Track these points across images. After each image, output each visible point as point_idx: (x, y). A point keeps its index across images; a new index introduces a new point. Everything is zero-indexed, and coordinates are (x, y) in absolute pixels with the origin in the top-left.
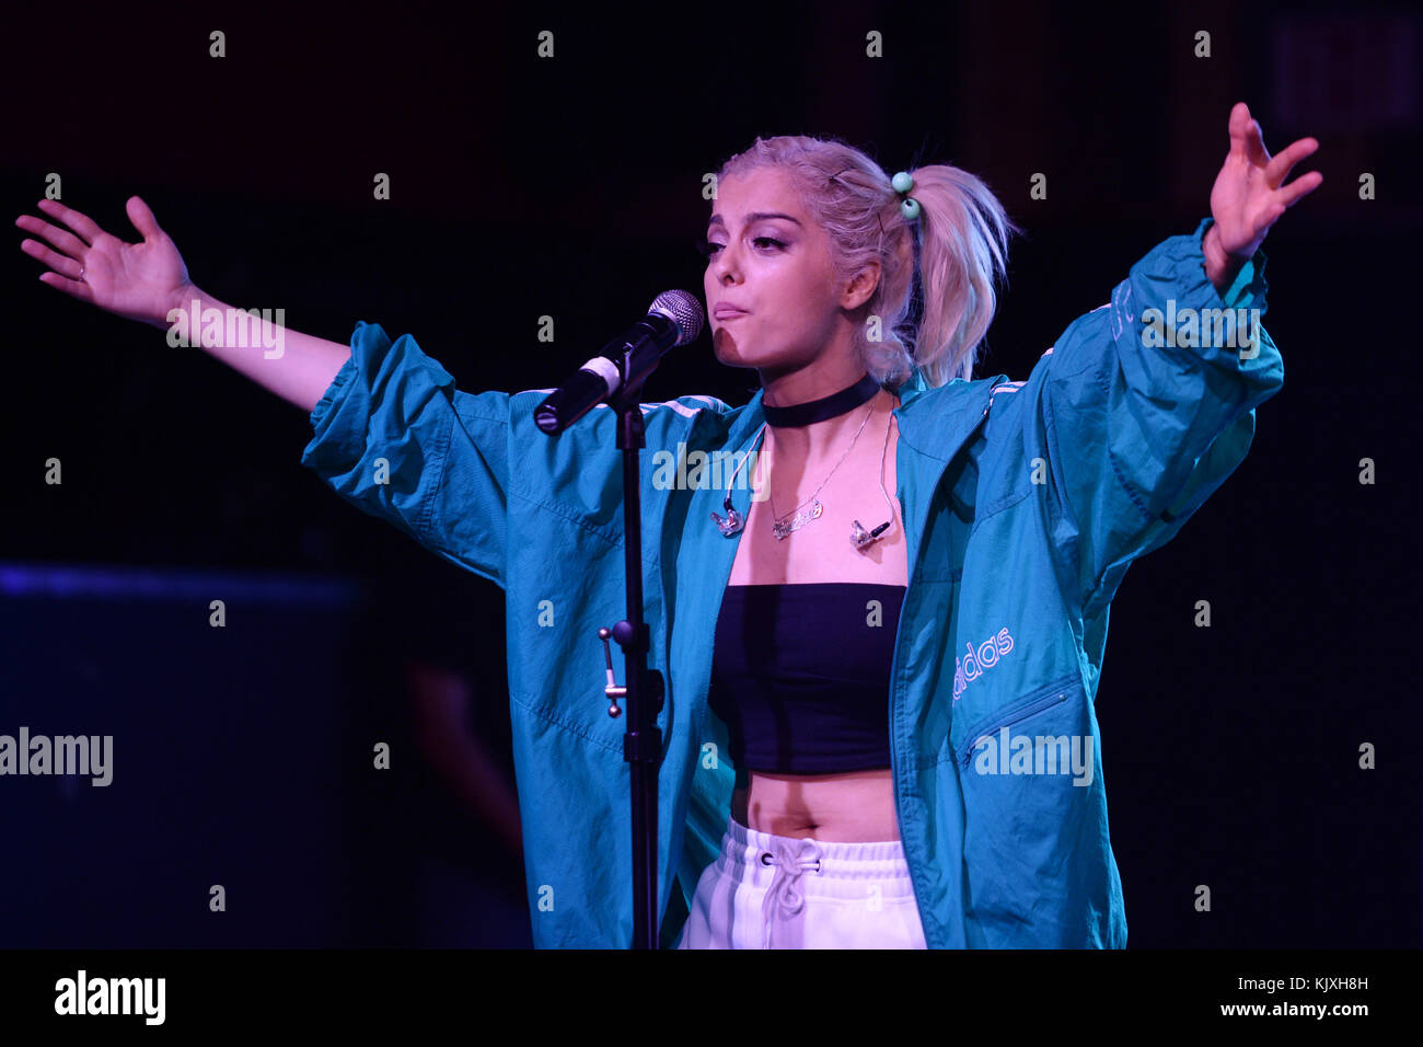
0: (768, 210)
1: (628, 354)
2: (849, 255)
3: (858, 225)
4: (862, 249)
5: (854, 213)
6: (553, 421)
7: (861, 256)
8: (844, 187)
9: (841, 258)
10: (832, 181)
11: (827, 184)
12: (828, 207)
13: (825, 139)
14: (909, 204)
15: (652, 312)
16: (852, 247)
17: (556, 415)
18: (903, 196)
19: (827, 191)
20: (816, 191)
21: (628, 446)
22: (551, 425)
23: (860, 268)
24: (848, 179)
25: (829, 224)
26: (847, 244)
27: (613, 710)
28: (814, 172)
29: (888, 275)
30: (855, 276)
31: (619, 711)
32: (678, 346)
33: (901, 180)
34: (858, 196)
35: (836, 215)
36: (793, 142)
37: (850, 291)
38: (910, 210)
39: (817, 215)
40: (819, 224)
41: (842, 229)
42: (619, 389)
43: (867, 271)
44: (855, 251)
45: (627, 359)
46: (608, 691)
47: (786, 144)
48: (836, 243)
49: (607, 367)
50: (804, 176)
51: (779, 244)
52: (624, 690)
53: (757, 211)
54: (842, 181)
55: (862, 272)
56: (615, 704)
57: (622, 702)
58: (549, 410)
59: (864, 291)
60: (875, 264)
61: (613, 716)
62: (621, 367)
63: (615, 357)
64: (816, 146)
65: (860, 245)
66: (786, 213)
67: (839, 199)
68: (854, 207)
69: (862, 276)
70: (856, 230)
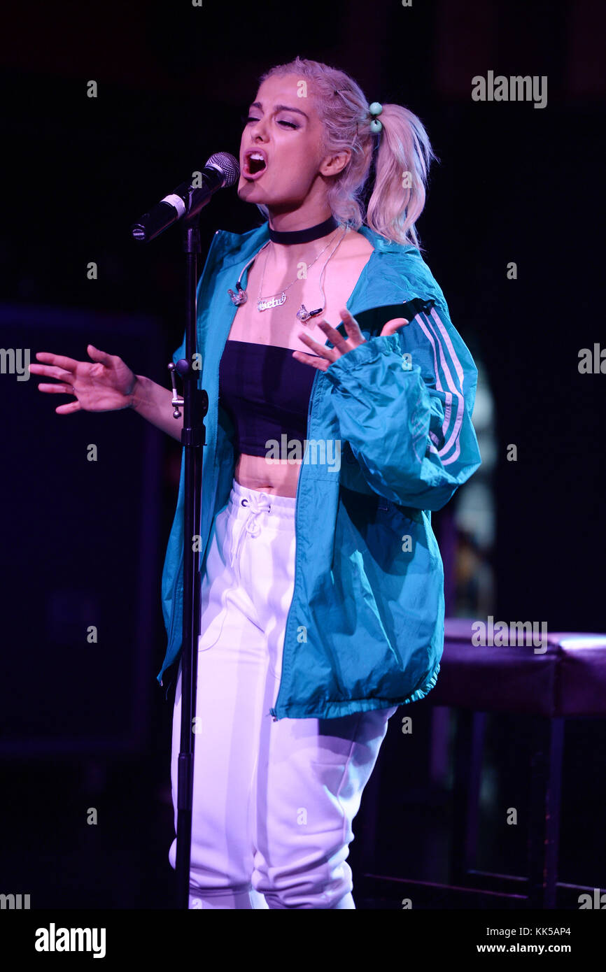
0: (289, 105)
1: (191, 193)
2: (334, 142)
3: (344, 125)
4: (342, 141)
5: (343, 117)
6: (143, 234)
7: (341, 144)
8: (342, 99)
9: (329, 144)
10: (336, 93)
11: (332, 94)
12: (329, 109)
13: (337, 69)
14: (376, 123)
15: (208, 166)
16: (337, 138)
17: (144, 231)
18: (374, 117)
19: (331, 99)
20: (324, 97)
22: (142, 236)
23: (339, 152)
24: (345, 95)
25: (327, 121)
26: (335, 135)
27: (176, 413)
28: (326, 85)
29: (354, 161)
30: (334, 157)
31: (180, 415)
32: (223, 188)
33: (376, 107)
34: (349, 107)
35: (332, 116)
36: (317, 65)
37: (329, 165)
38: (376, 127)
39: (320, 113)
40: (321, 119)
41: (334, 125)
42: (185, 215)
43: (343, 155)
44: (338, 141)
45: (191, 197)
46: (173, 402)
47: (313, 65)
48: (328, 133)
49: (178, 201)
50: (319, 86)
51: (294, 126)
52: (182, 402)
53: (284, 105)
54: (342, 95)
55: (339, 155)
56: (177, 409)
57: (181, 409)
58: (140, 227)
59: (338, 167)
60: (347, 152)
61: (176, 417)
62: (186, 201)
63: (183, 194)
64: (331, 72)
65: (342, 138)
66: (300, 109)
67: (336, 106)
68: (344, 113)
69: (337, 158)
70: (342, 128)
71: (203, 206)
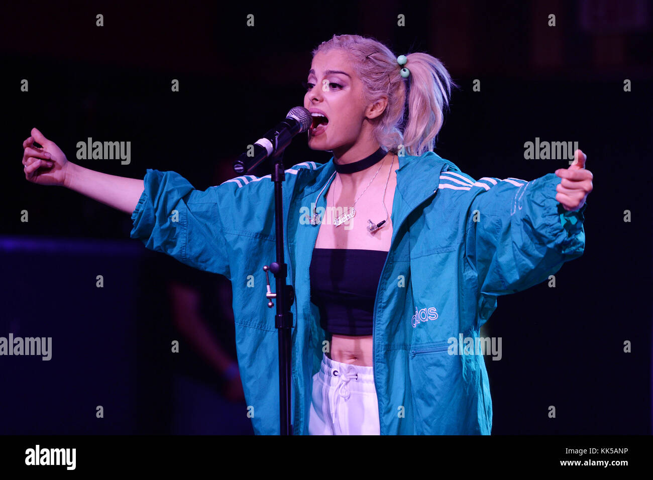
0: (336, 69)
1: (277, 137)
2: (372, 94)
3: (377, 80)
4: (379, 91)
5: (377, 74)
6: (242, 168)
7: (378, 94)
8: (373, 61)
10: (367, 58)
11: (364, 59)
12: (364, 70)
13: (366, 37)
14: (404, 70)
15: (288, 117)
16: (374, 90)
17: (243, 165)
18: (402, 66)
19: (365, 62)
20: (359, 62)
21: (277, 180)
22: (240, 170)
23: (378, 100)
24: (375, 58)
25: (364, 79)
26: (371, 88)
27: (270, 304)
28: (359, 53)
29: (390, 104)
30: (375, 103)
31: (273, 305)
32: (300, 133)
33: (401, 59)
34: (378, 66)
35: (367, 74)
36: (351, 38)
37: (372, 110)
38: (404, 73)
39: (358, 73)
40: (359, 78)
41: (370, 81)
42: (273, 153)
43: (381, 101)
44: (375, 92)
45: (276, 139)
47: (347, 38)
48: (367, 87)
49: (267, 143)
50: (354, 54)
51: (340, 87)
52: (275, 295)
53: (331, 70)
54: (371, 58)
55: (379, 101)
56: (271, 301)
57: (274, 301)
59: (379, 111)
60: (385, 98)
62: (273, 143)
63: (271, 138)
64: (362, 40)
65: (379, 89)
66: (345, 72)
67: (370, 67)
68: (377, 71)
69: (378, 103)
70: (377, 83)
71: (286, 146)
